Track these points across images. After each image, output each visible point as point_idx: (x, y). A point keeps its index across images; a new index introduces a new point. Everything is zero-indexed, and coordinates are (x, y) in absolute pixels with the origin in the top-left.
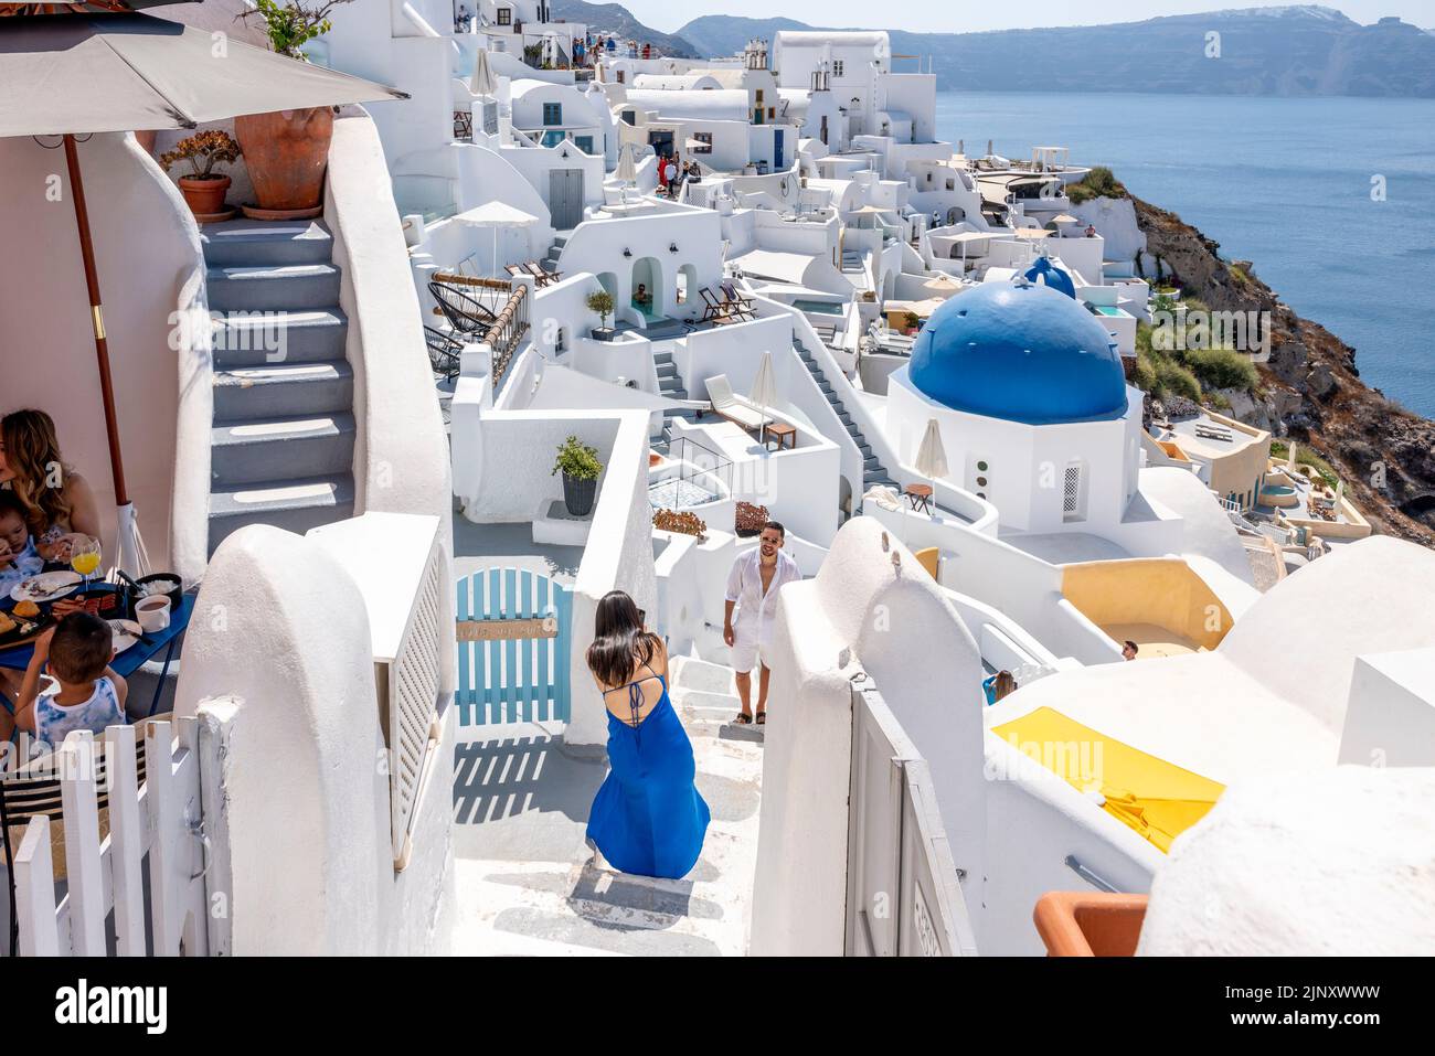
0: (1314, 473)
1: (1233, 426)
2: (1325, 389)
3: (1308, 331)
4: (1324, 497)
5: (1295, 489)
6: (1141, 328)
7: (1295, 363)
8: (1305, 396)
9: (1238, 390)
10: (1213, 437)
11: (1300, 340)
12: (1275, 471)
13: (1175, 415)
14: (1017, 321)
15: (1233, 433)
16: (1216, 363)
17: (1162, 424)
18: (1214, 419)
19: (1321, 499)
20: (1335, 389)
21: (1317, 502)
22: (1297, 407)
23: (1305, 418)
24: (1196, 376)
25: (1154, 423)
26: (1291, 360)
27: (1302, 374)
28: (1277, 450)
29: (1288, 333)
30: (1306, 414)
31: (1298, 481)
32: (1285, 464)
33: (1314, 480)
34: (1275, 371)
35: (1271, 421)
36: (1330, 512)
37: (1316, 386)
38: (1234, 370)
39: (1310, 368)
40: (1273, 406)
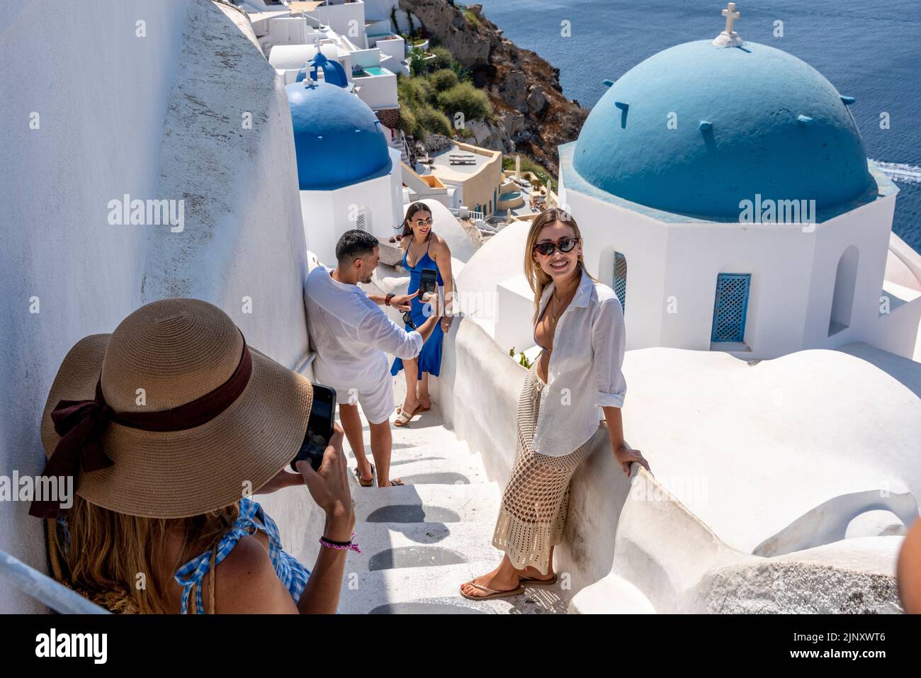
0: (534, 177)
1: (475, 151)
2: (540, 107)
3: (526, 60)
4: (540, 195)
5: (522, 193)
6: (401, 80)
7: (518, 89)
8: (527, 115)
9: (478, 121)
10: (462, 163)
11: (521, 69)
12: (507, 182)
13: (434, 150)
14: (310, 116)
15: (477, 157)
16: (461, 101)
17: (424, 160)
18: (462, 149)
19: (538, 197)
20: (547, 105)
21: (536, 198)
22: (521, 126)
23: (528, 133)
24: (446, 115)
25: (419, 161)
26: (515, 87)
27: (523, 97)
28: (506, 164)
29: (511, 64)
30: (528, 130)
31: (524, 186)
32: (514, 174)
33: (534, 183)
34: (504, 99)
35: (503, 141)
36: (544, 205)
37: (533, 105)
38: (473, 104)
39: (529, 91)
40: (503, 129)
